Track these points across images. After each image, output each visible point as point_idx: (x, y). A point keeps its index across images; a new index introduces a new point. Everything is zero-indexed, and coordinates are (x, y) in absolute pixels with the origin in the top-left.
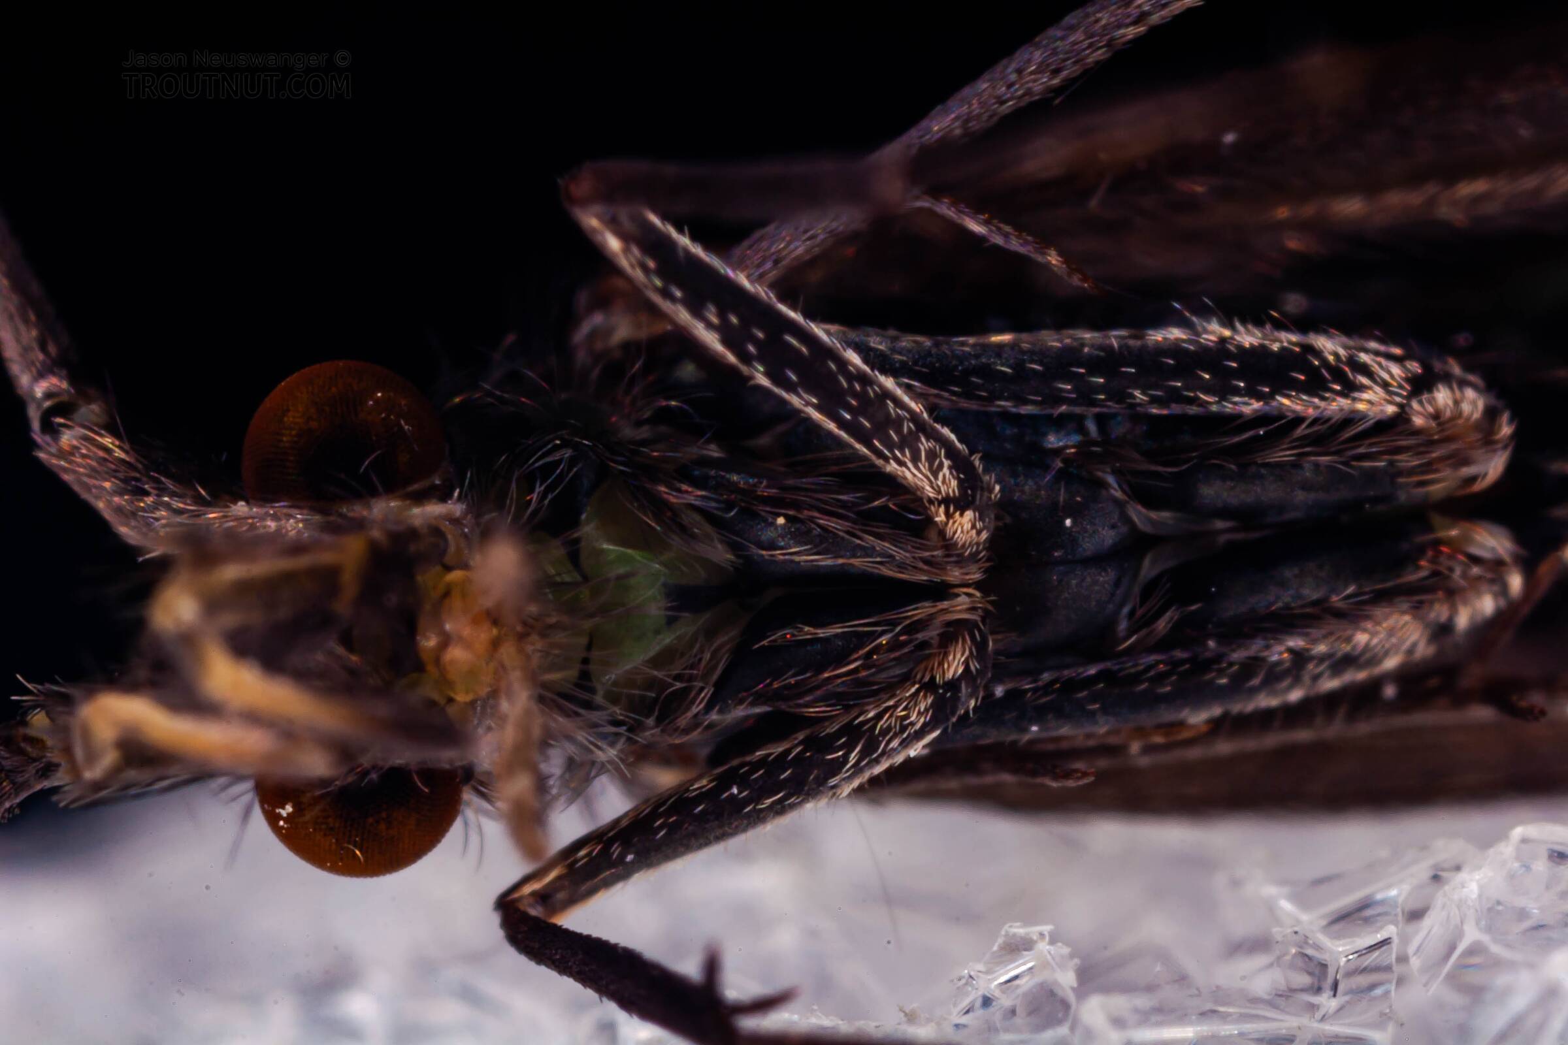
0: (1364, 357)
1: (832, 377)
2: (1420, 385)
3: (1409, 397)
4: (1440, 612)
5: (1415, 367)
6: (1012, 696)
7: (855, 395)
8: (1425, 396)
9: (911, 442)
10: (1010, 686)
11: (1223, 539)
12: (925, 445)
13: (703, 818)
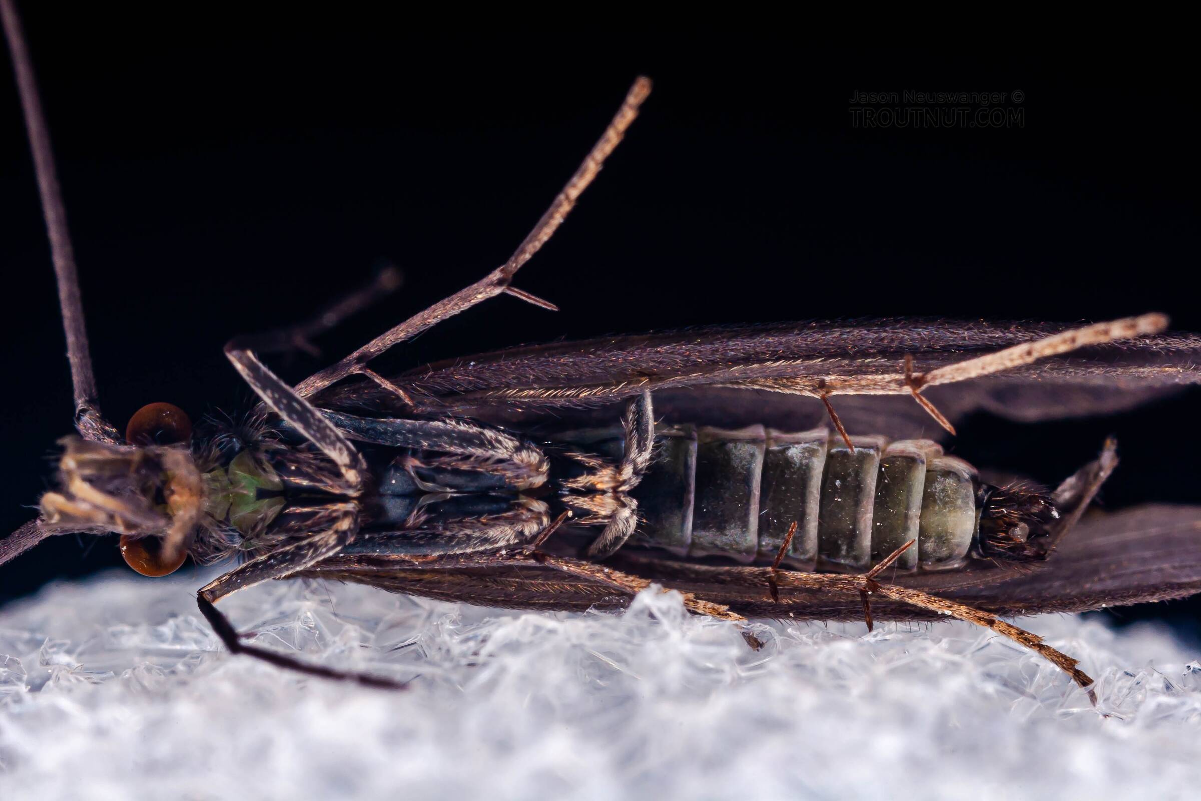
0: (500, 438)
1: (308, 418)
2: (518, 450)
3: (513, 453)
4: (519, 527)
5: (517, 443)
6: (370, 539)
7: (316, 425)
8: (519, 453)
9: (333, 444)
10: (371, 535)
11: (449, 496)
12: (339, 445)
13: (262, 569)
